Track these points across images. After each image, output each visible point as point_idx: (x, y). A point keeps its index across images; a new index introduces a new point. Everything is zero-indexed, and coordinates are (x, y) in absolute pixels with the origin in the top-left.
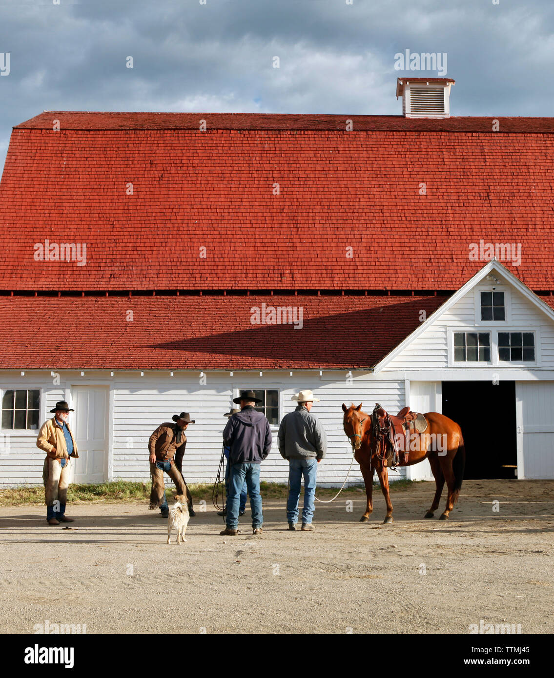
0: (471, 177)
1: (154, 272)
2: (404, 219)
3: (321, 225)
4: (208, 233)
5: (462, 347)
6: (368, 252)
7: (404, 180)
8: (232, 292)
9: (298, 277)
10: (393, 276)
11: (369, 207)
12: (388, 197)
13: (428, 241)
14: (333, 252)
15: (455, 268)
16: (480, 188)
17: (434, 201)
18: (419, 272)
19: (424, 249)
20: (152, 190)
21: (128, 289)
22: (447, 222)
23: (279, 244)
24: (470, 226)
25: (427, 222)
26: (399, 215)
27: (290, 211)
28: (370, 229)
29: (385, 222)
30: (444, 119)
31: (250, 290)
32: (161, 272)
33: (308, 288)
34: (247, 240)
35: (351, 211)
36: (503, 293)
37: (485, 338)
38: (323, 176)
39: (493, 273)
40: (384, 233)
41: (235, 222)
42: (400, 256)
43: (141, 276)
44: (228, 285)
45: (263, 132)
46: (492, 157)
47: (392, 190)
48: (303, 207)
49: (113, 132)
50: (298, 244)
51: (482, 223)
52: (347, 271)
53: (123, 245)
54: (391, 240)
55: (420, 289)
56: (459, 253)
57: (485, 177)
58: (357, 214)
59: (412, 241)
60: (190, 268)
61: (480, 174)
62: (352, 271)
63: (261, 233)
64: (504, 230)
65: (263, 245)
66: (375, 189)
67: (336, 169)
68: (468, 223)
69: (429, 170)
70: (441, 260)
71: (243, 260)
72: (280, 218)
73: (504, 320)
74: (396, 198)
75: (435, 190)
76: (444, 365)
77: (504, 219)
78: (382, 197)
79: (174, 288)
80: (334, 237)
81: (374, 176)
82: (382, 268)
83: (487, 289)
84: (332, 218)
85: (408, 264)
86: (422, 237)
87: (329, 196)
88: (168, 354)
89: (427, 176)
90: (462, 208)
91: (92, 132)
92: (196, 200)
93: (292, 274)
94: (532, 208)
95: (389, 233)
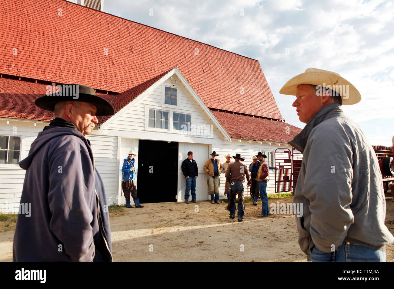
0: (123, 39)
2: (88, 51)
3: (38, 43)
5: (153, 119)
6: (68, 64)
7: (88, 31)
9: (21, 70)
10: (83, 79)
12: (80, 38)
13: (102, 65)
14: (45, 60)
15: (117, 81)
16: (128, 45)
17: (104, 46)
18: (97, 80)
19: (100, 69)
22: (112, 58)
23: (8, 48)
24: (124, 62)
26: (86, 48)
27: (16, 30)
28: (69, 52)
29: (78, 50)
33: (29, 77)
35: (58, 40)
36: (177, 89)
37: (166, 114)
38: (40, 17)
39: (175, 76)
40: (77, 56)
42: (87, 70)
46: (132, 33)
47: (82, 35)
50: (22, 51)
51: (130, 62)
52: (55, 72)
54: (82, 60)
55: (99, 89)
56: (119, 74)
57: (130, 41)
58: (61, 42)
59: (93, 63)
61: (127, 39)
62: (58, 73)
64: (140, 67)
66: (72, 32)
67: (48, 15)
68: (122, 60)
69: (101, 30)
70: (109, 76)
72: (9, 33)
73: (177, 105)
74: (84, 39)
76: (143, 129)
77: (140, 62)
78: (76, 37)
80: (46, 51)
81: (71, 25)
82: (76, 74)
83: (169, 85)
84: (45, 41)
85: (91, 75)
86: (99, 62)
87: (44, 29)
89: (101, 33)
90: (119, 53)
93: (17, 67)
94: (153, 60)
95: (81, 56)
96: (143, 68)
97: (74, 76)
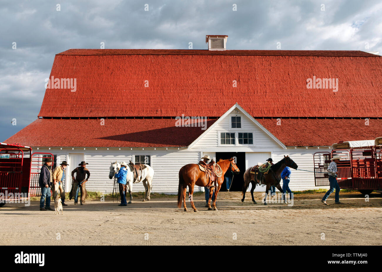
0: (233, 73)
1: (107, 110)
2: (206, 89)
3: (173, 92)
4: (129, 95)
5: (224, 139)
6: (191, 102)
7: (206, 74)
8: (137, 118)
9: (163, 112)
10: (201, 111)
11: (192, 84)
12: (200, 80)
13: (215, 97)
14: (177, 102)
15: (225, 108)
16: (236, 77)
17: (218, 82)
18: (211, 110)
19: (213, 101)
20: (108, 78)
21: (97, 116)
22: (223, 90)
23: (156, 99)
24: (232, 92)
25: (215, 90)
26: (204, 87)
27: (161, 86)
28: (192, 93)
29: (198, 90)
30: (224, 51)
31: (144, 117)
32: (110, 110)
33: (167, 116)
34: (144, 97)
35: (185, 86)
36: (240, 117)
37: (233, 135)
38: (174, 72)
39: (236, 109)
40: (198, 94)
41: (139, 90)
42: (204, 103)
43: (102, 111)
44: (136, 115)
45: (152, 56)
46: (241, 65)
47: (201, 78)
48: (166, 85)
49: (94, 56)
50: (164, 99)
51: (237, 90)
52: (183, 109)
53: (96, 99)
54: (201, 97)
55: (211, 116)
56: (227, 102)
57: (238, 73)
58: (187, 87)
59: (208, 97)
60: (121, 108)
61: (236, 71)
62: (185, 109)
63: (149, 95)
64: (245, 93)
65: (150, 99)
66: (194, 78)
67: (179, 70)
68: (231, 90)
69: (216, 70)
70: (220, 105)
71: (142, 105)
72: (157, 89)
73: (241, 128)
74: (203, 81)
75: (218, 78)
76: (217, 146)
77: (245, 89)
78: (197, 80)
79: (115, 116)
80: (178, 96)
81: (194, 72)
82: (196, 108)
83: (234, 115)
84: (178, 89)
85: (207, 106)
86: (213, 96)
87: (177, 80)
88: (108, 141)
89: (215, 73)
90: (229, 85)
91: (86, 56)
92: (125, 82)
93: (161, 110)
94: (256, 85)
95: (200, 95)
96: (248, 93)
97: (195, 109)
